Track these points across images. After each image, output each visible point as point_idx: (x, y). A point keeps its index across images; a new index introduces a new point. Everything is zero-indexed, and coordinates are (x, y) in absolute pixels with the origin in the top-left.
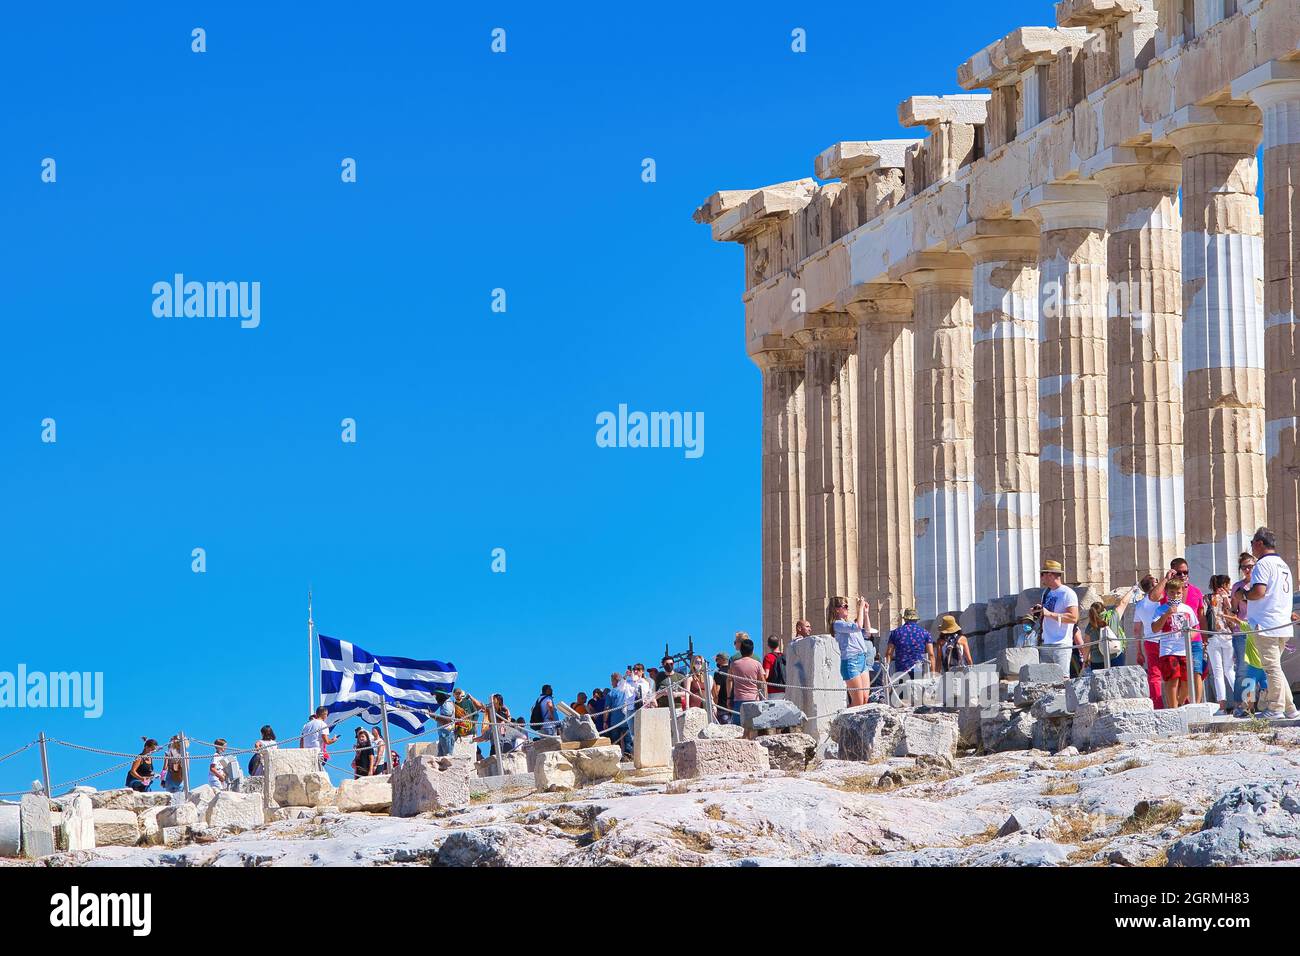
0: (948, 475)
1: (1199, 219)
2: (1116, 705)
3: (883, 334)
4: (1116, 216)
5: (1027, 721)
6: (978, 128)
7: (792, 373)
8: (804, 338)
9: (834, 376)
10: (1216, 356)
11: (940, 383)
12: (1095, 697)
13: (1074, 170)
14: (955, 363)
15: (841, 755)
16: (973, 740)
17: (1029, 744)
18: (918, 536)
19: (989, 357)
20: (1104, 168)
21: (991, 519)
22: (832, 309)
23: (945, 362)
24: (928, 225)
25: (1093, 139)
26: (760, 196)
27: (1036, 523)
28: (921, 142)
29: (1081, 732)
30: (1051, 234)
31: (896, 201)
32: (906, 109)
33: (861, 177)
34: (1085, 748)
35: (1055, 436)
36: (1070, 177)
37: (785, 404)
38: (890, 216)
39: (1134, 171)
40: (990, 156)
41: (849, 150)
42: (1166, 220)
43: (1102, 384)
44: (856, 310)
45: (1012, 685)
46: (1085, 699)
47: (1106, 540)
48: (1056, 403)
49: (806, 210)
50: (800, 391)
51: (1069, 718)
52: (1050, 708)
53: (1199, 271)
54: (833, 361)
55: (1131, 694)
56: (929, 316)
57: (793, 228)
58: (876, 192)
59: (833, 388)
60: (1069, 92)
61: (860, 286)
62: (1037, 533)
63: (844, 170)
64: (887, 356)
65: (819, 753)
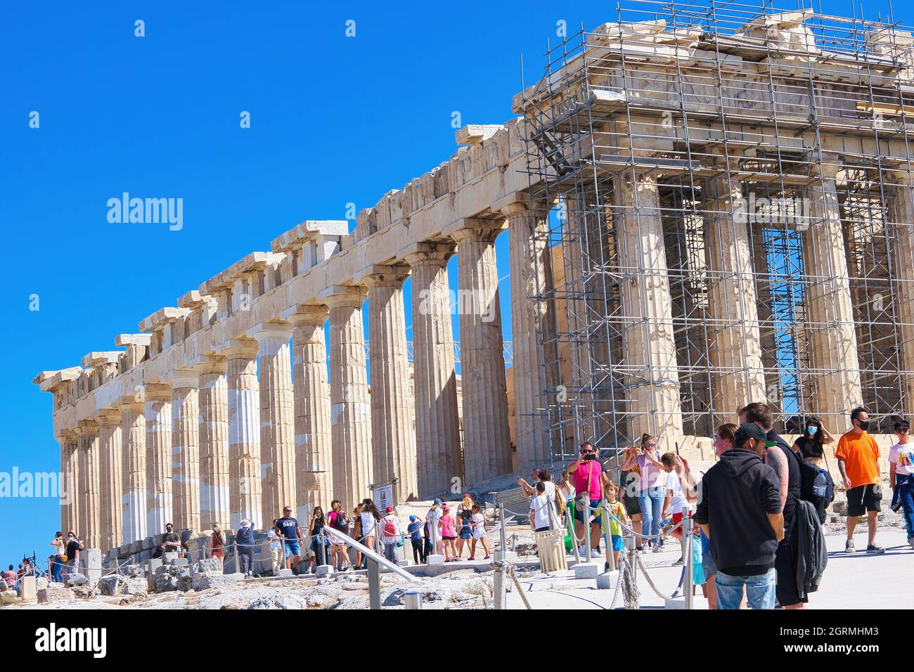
0: (135, 486)
1: (234, 384)
2: (209, 573)
3: (109, 428)
4: (202, 383)
5: (174, 580)
6: (147, 347)
7: (73, 445)
8: (78, 431)
9: (89, 446)
10: (241, 439)
11: (132, 449)
12: (201, 570)
13: (185, 365)
14: (138, 442)
15: (102, 594)
16: (153, 588)
17: (175, 589)
18: (124, 511)
19: (152, 438)
20: (197, 364)
21: (153, 504)
22: (89, 419)
23: (134, 441)
24: (127, 386)
25: (193, 352)
26: (60, 374)
27: (171, 505)
28: (124, 352)
29: (196, 584)
30: (176, 390)
31: (114, 376)
32: (118, 340)
33: (100, 366)
34: (197, 589)
35: (178, 471)
36: (184, 367)
37: (70, 457)
38: (111, 382)
39: (209, 365)
40: (152, 358)
41: (96, 355)
42: (222, 384)
43: (197, 449)
44: (98, 420)
45: (168, 567)
46: (197, 571)
47: (199, 512)
48: (178, 457)
49: (78, 379)
50: (76, 452)
51: (190, 578)
52: (183, 575)
53: (235, 405)
54: (89, 441)
55: (215, 569)
56: (127, 422)
57: (73, 386)
58: (106, 372)
59: (89, 451)
60: (183, 334)
61: (100, 410)
62: (171, 509)
63: (93, 363)
64: (111, 438)
65: (93, 593)
